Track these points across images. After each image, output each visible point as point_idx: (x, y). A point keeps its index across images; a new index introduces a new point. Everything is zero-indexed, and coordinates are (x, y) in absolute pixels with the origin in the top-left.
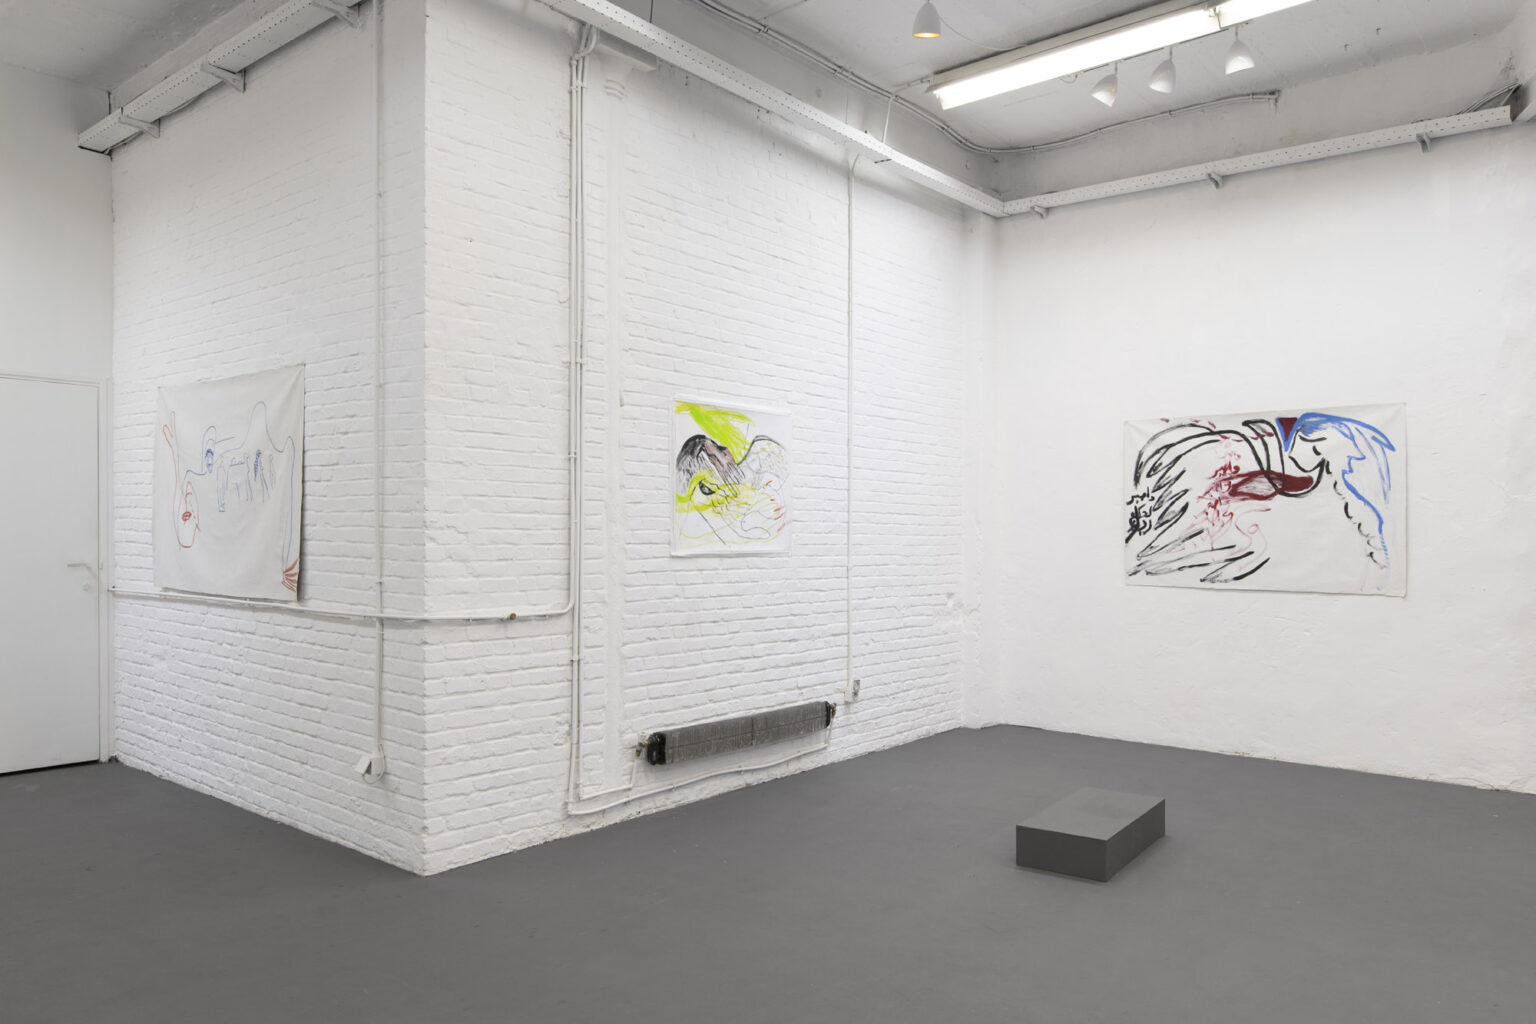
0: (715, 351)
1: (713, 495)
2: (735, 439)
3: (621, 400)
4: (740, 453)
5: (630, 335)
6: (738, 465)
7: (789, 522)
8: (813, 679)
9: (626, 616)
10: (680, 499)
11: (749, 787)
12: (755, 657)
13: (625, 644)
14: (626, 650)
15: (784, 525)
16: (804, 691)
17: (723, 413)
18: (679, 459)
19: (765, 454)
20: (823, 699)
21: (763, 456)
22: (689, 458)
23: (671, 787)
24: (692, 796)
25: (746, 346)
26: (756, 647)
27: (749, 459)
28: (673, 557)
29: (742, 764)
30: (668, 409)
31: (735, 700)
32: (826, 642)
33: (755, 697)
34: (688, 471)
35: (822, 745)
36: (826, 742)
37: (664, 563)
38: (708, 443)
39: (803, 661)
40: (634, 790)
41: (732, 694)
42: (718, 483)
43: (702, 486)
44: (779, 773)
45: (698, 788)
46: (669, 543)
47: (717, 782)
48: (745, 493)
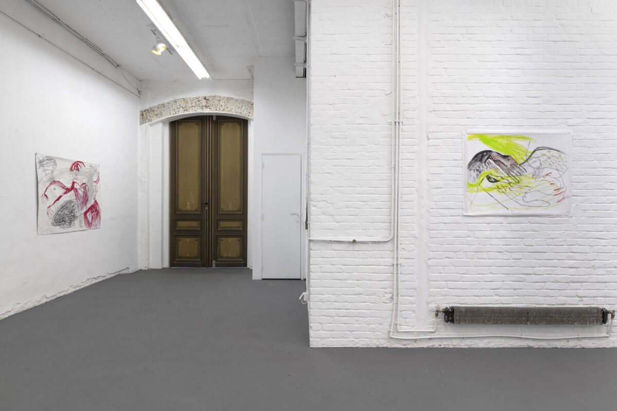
0: (500, 103)
1: (498, 182)
2: (517, 150)
3: (428, 137)
4: (522, 158)
5: (434, 104)
6: (520, 165)
7: (568, 197)
8: (594, 293)
9: (430, 245)
10: (471, 185)
11: (530, 348)
12: (535, 274)
13: (429, 259)
14: (431, 262)
15: (563, 198)
16: (584, 299)
17: (507, 137)
18: (470, 165)
19: (545, 158)
20: (601, 307)
21: (542, 159)
22: (478, 163)
23: (463, 336)
24: (481, 344)
25: (528, 97)
26: (535, 269)
27: (530, 162)
28: (465, 216)
29: (523, 334)
30: (462, 139)
31: (517, 297)
32: (607, 271)
33: (536, 298)
34: (478, 170)
35: (604, 335)
36: (608, 333)
37: (459, 219)
38: (494, 154)
39: (582, 280)
40: (437, 333)
41: (515, 294)
42: (502, 176)
43: (489, 178)
44: (559, 345)
45: (486, 341)
46: (462, 209)
47: (503, 340)
48: (526, 180)
